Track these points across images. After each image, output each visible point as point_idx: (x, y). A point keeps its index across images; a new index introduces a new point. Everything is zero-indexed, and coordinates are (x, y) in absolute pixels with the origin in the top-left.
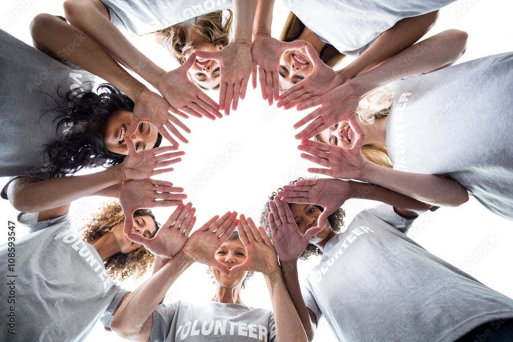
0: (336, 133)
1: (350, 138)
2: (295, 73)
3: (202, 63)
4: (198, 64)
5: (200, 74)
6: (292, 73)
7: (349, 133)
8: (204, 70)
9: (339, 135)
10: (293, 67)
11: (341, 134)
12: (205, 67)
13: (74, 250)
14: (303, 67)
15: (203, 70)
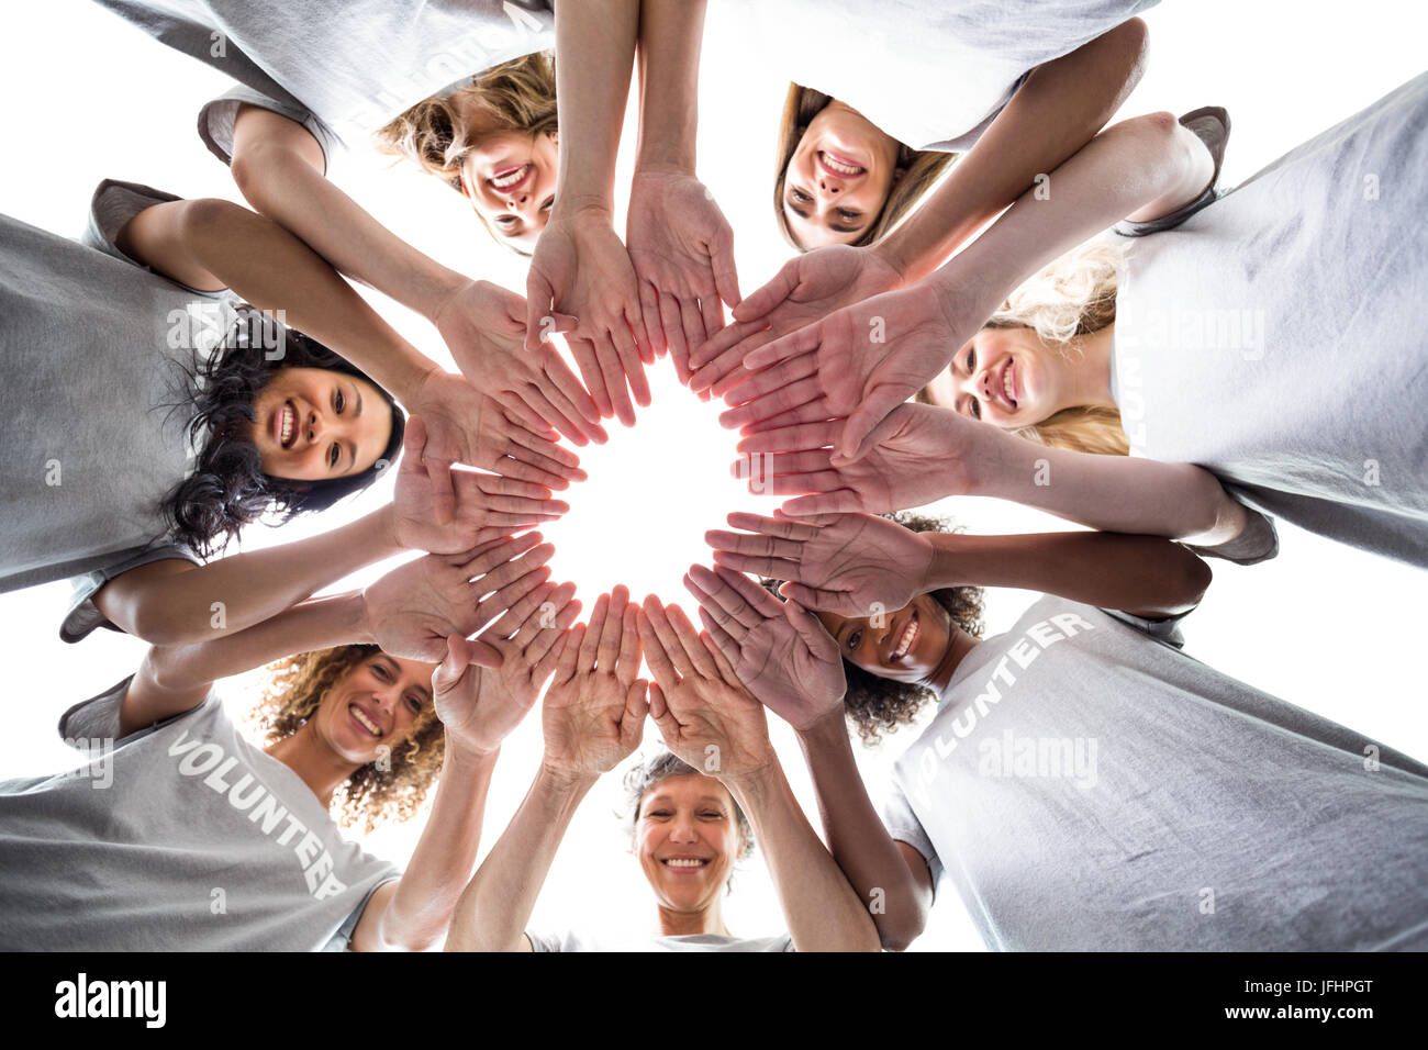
0: (971, 386)
1: (1012, 395)
2: (831, 202)
3: (503, 189)
4: (495, 192)
5: (507, 219)
6: (822, 204)
7: (1006, 380)
8: (512, 204)
9: (979, 388)
10: (823, 186)
11: (986, 387)
12: (514, 196)
13: (213, 792)
14: (850, 183)
15: (509, 206)
